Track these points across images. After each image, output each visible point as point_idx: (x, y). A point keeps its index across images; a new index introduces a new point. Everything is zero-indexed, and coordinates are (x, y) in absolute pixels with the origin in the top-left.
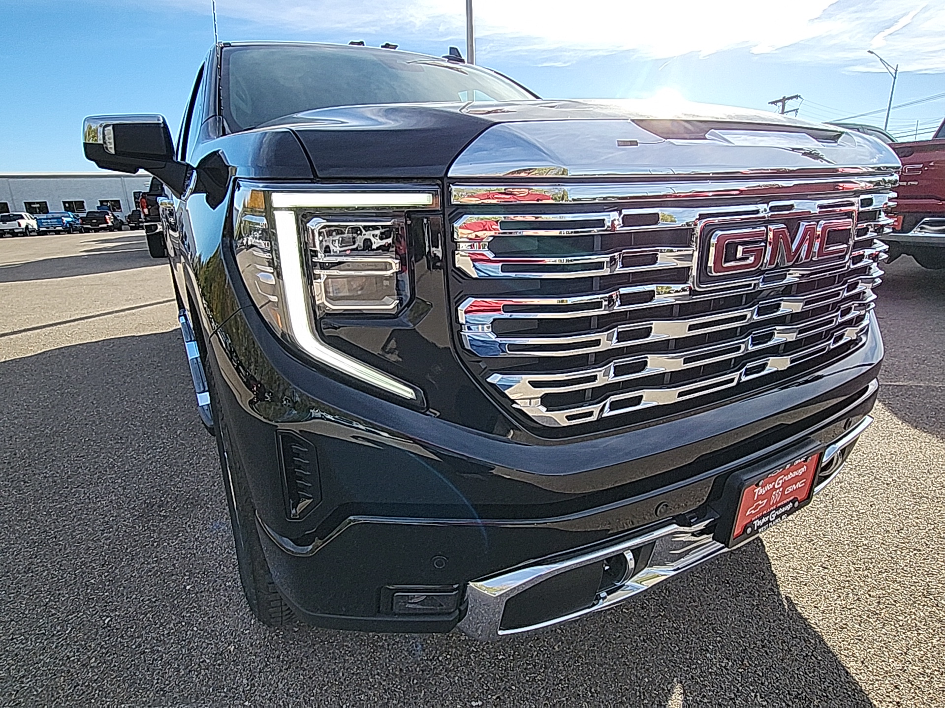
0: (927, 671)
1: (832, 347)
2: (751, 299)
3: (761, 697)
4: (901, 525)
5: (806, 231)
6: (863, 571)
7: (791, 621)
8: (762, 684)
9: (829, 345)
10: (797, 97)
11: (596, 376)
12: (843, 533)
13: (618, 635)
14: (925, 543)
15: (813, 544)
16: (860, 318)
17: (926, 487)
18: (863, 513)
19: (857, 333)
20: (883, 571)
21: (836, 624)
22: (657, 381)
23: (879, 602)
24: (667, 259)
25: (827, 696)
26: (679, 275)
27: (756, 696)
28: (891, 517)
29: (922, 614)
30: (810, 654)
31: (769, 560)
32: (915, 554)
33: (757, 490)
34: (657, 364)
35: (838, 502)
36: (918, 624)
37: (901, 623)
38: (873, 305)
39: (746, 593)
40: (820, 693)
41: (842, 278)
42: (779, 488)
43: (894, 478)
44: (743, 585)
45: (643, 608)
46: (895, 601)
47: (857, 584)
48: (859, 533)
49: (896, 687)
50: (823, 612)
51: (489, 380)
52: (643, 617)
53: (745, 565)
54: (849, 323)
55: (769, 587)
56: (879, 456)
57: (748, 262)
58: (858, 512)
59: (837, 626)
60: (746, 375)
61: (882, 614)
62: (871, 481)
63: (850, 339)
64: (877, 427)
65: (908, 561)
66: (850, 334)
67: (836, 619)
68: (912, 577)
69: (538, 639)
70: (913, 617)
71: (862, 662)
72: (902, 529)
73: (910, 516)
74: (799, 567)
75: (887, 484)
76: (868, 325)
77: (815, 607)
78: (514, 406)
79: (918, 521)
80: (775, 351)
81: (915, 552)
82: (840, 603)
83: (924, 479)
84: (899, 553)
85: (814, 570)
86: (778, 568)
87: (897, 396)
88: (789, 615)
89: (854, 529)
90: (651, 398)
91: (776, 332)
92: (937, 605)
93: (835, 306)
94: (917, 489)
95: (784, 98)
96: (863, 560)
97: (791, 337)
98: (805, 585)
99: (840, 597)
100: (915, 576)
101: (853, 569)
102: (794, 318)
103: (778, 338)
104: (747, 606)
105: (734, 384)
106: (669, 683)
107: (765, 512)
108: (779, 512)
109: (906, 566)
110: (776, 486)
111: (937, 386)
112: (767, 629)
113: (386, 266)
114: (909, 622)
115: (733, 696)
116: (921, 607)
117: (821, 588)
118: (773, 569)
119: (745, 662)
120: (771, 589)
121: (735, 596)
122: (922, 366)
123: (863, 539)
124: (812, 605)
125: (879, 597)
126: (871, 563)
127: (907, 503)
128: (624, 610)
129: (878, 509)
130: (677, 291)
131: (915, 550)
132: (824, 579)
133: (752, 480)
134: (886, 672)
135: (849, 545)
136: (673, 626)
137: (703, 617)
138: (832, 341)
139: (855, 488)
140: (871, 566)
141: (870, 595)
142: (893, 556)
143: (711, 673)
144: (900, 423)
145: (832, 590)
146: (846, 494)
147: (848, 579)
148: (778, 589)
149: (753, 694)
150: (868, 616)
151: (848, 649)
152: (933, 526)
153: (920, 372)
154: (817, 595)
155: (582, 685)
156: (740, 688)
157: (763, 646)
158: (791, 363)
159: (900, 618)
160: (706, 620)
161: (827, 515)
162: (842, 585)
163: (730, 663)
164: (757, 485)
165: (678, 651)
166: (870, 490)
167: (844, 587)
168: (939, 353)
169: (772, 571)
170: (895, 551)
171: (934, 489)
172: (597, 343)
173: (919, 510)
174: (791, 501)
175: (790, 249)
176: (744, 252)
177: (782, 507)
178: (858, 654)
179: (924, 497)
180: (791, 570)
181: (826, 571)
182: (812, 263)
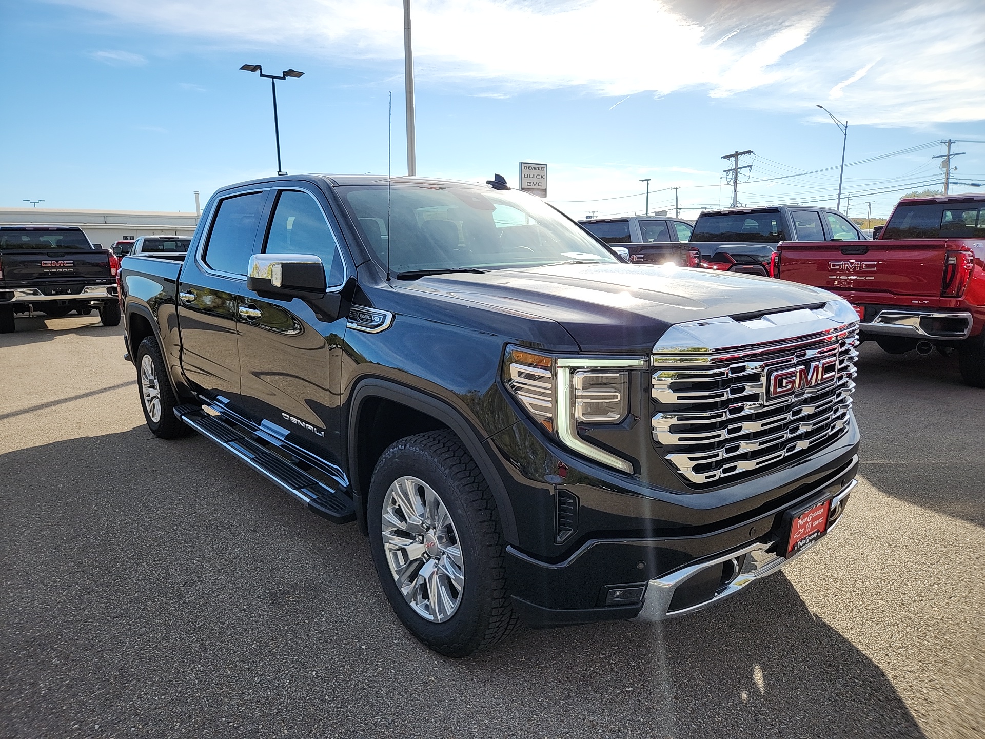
0: (904, 645)
1: (830, 434)
2: (788, 408)
3: (808, 668)
4: (883, 565)
5: (815, 367)
6: (861, 595)
7: (819, 628)
8: (808, 661)
9: (828, 432)
10: (749, 152)
11: (718, 454)
12: (845, 573)
13: (708, 644)
14: (899, 575)
15: (826, 581)
16: (844, 415)
17: (898, 539)
18: (856, 559)
19: (843, 424)
20: (874, 594)
21: (847, 626)
22: (744, 457)
23: (873, 612)
24: (749, 389)
25: (847, 663)
26: (754, 398)
27: (805, 668)
28: (876, 560)
29: (899, 616)
30: (834, 644)
31: (797, 593)
32: (893, 583)
33: (799, 522)
34: (745, 447)
35: (838, 553)
36: (898, 622)
37: (887, 622)
38: (851, 406)
39: (786, 614)
40: (843, 662)
41: (832, 392)
42: (810, 522)
43: (876, 535)
44: (783, 609)
45: (719, 628)
46: (883, 611)
47: (857, 603)
48: (856, 572)
49: (887, 655)
50: (839, 621)
51: (665, 458)
52: (721, 633)
53: (781, 598)
54: (838, 418)
55: (801, 609)
56: (864, 519)
57: (788, 388)
58: (853, 558)
59: (848, 627)
60: (787, 452)
61: (875, 619)
62: (860, 538)
63: (839, 428)
64: (860, 497)
65: (889, 587)
66: (839, 425)
67: (847, 624)
68: (892, 596)
69: (654, 652)
70: (894, 618)
71: (866, 645)
72: (884, 568)
73: (889, 559)
74: (819, 596)
75: (872, 539)
76: (849, 419)
77: (833, 618)
78: (679, 472)
79: (894, 562)
80: (800, 437)
81: (893, 581)
82: (848, 614)
83: (896, 533)
84: (883, 582)
85: (829, 597)
86: (804, 597)
87: (873, 472)
88: (817, 624)
89: (852, 570)
90: (743, 466)
91: (800, 425)
92: (908, 611)
93: (830, 408)
94: (892, 541)
95: (737, 152)
96: (860, 589)
97: (809, 428)
98: (825, 606)
99: (848, 611)
100: (894, 595)
101: (854, 595)
102: (810, 417)
103: (802, 430)
104: (789, 622)
105: (782, 457)
106: (750, 667)
107: (803, 537)
108: (810, 538)
109: (888, 590)
110: (808, 521)
111: (903, 463)
112: (805, 633)
113: (614, 397)
114: (892, 621)
115: (791, 669)
116: (898, 612)
117: (835, 607)
118: (801, 599)
119: (795, 651)
120: (802, 611)
121: (780, 616)
122: (891, 446)
123: (859, 576)
124: (831, 617)
125: (873, 610)
126: (866, 590)
127: (886, 551)
128: (707, 631)
129: (867, 556)
130: (750, 405)
131: (893, 580)
132: (836, 602)
133: (797, 514)
134: (881, 648)
135: (850, 580)
136: (743, 637)
137: (762, 630)
138: (830, 430)
139: (849, 543)
140: (866, 592)
141: (867, 609)
142: (879, 585)
143: (774, 659)
144: (877, 493)
145: (842, 608)
146: (844, 548)
147: (851, 600)
148: (807, 610)
149: (803, 667)
150: (867, 620)
151: (856, 639)
152: (904, 565)
153: (889, 452)
154: (833, 612)
155: (695, 673)
156: (795, 665)
157: (804, 642)
158: (809, 444)
159: (887, 619)
160: (764, 631)
161: (832, 562)
162: (848, 604)
163: (786, 653)
164: (799, 518)
165: (751, 650)
166: (860, 543)
167: (850, 606)
168: (903, 434)
169: (801, 600)
170: (881, 581)
171: (904, 540)
172: (719, 436)
173: (895, 555)
174: (816, 532)
175: (807, 378)
176: (787, 383)
177: (812, 535)
178: (863, 641)
179: (897, 546)
180: (813, 598)
181: (837, 597)
182: (818, 385)
